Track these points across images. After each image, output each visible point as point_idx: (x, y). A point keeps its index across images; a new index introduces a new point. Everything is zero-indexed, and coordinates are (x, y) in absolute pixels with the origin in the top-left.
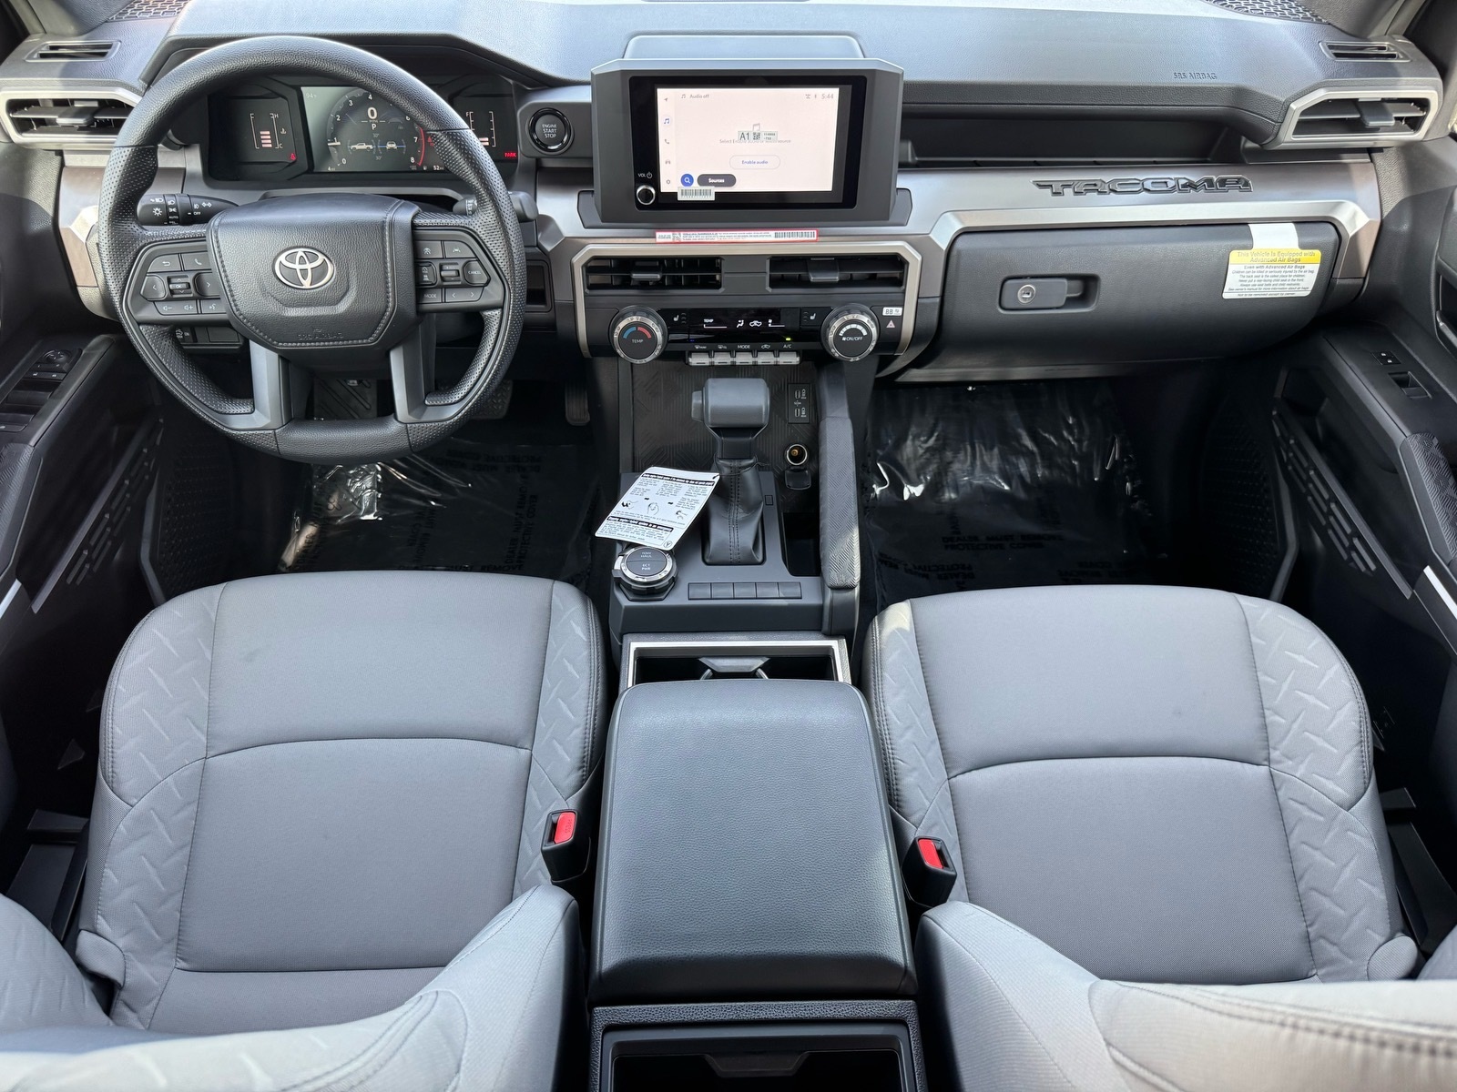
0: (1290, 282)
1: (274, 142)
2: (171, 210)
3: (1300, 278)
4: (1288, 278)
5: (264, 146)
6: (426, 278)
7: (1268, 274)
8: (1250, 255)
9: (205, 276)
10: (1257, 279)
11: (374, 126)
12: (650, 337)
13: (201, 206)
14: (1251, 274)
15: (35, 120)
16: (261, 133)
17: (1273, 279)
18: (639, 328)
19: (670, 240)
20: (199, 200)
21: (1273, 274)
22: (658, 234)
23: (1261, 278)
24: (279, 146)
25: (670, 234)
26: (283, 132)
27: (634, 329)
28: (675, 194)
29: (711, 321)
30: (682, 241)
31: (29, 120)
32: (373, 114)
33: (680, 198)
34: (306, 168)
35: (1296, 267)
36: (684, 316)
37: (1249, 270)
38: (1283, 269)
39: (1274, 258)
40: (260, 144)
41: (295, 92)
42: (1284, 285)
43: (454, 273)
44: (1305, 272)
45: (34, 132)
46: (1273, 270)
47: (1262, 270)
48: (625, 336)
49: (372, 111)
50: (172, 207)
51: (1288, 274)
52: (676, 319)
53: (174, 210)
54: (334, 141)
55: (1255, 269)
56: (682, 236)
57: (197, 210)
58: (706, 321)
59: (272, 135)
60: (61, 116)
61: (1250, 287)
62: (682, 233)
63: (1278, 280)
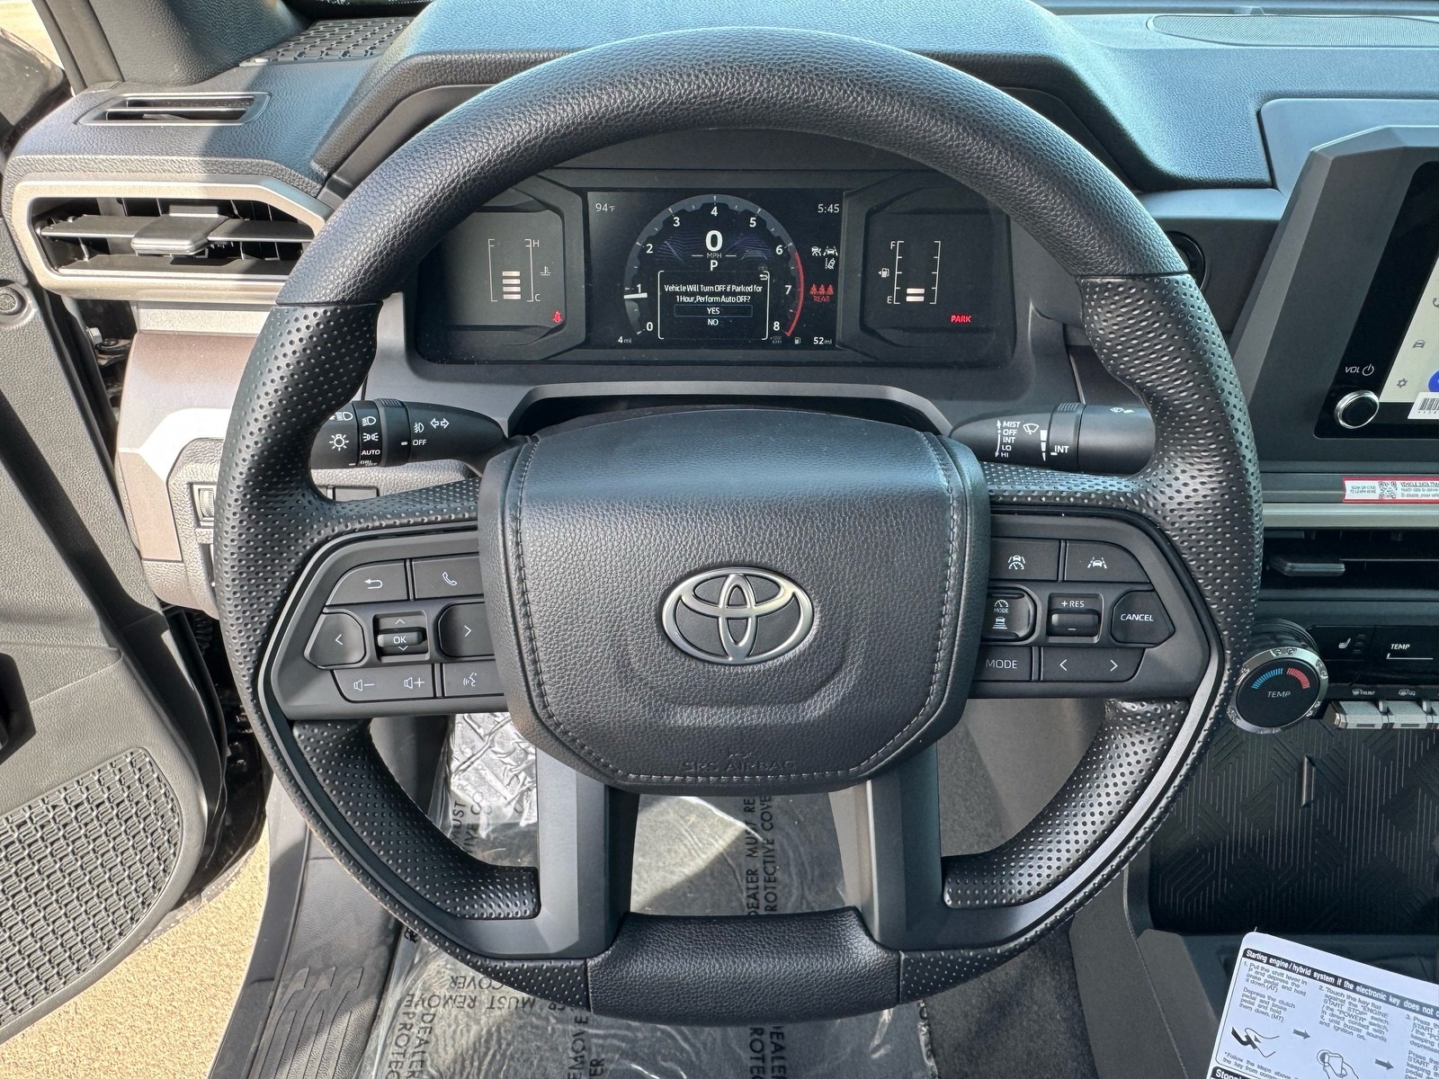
1: (525, 292)
2: (367, 437)
5: (506, 297)
6: (1000, 624)
9: (464, 614)
11: (713, 265)
12: (1306, 685)
13: (427, 426)
15: (87, 241)
16: (505, 274)
18: (1291, 672)
19: (1375, 497)
20: (423, 413)
22: (1349, 484)
24: (534, 298)
25: (1375, 483)
26: (546, 272)
27: (1279, 671)
28: (1407, 407)
29: (1405, 647)
30: (1399, 497)
31: (75, 241)
32: (714, 243)
33: (1414, 415)
34: (583, 337)
36: (1360, 640)
40: (499, 292)
41: (579, 199)
43: (1088, 619)
45: (85, 267)
48: (1256, 686)
49: (714, 239)
50: (370, 430)
52: (1342, 646)
53: (374, 437)
54: (636, 291)
56: (1400, 489)
57: (419, 436)
58: (1395, 646)
59: (524, 280)
60: (139, 236)
62: (1398, 483)
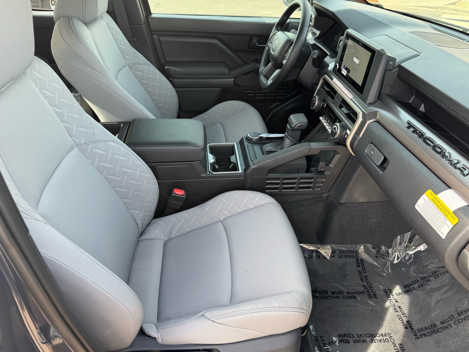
0: (438, 223)
3: (443, 225)
4: (438, 220)
7: (433, 211)
8: (434, 196)
10: (428, 209)
12: (315, 102)
14: (428, 205)
17: (434, 215)
19: (334, 82)
21: (435, 213)
22: (335, 79)
23: (429, 210)
27: (315, 98)
33: (342, 72)
35: (444, 218)
37: (428, 202)
38: (439, 214)
39: (440, 206)
42: (436, 222)
44: (446, 224)
46: (436, 211)
47: (432, 207)
51: (440, 218)
55: (430, 204)
61: (425, 211)
63: (435, 218)
